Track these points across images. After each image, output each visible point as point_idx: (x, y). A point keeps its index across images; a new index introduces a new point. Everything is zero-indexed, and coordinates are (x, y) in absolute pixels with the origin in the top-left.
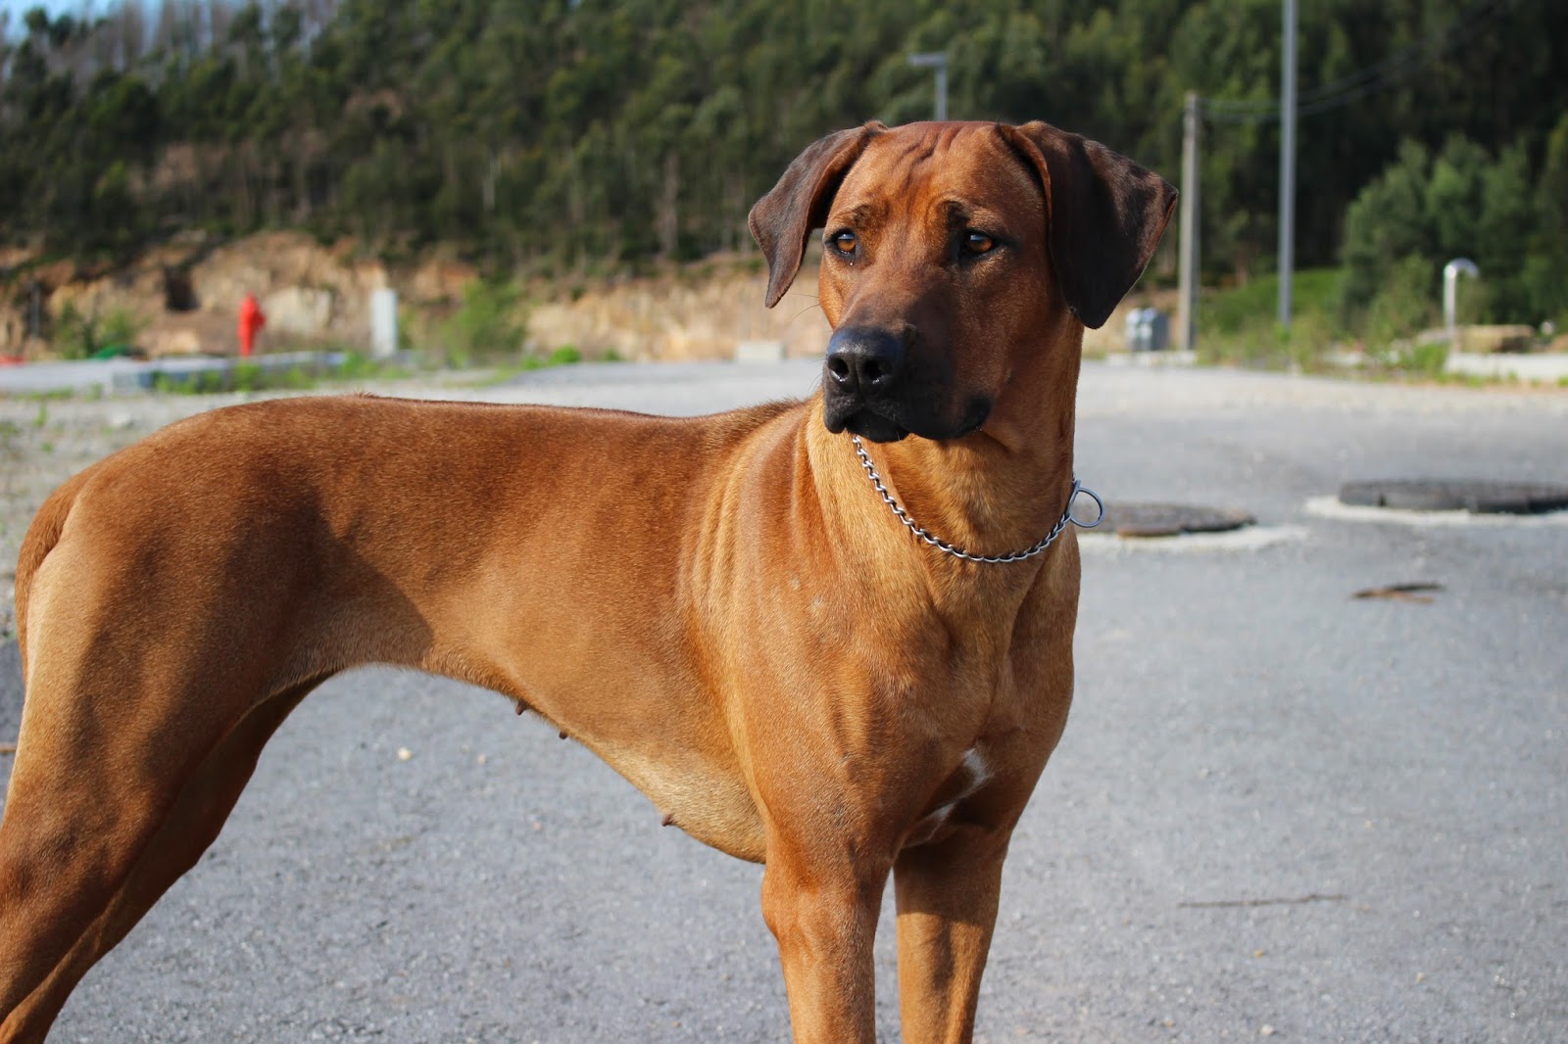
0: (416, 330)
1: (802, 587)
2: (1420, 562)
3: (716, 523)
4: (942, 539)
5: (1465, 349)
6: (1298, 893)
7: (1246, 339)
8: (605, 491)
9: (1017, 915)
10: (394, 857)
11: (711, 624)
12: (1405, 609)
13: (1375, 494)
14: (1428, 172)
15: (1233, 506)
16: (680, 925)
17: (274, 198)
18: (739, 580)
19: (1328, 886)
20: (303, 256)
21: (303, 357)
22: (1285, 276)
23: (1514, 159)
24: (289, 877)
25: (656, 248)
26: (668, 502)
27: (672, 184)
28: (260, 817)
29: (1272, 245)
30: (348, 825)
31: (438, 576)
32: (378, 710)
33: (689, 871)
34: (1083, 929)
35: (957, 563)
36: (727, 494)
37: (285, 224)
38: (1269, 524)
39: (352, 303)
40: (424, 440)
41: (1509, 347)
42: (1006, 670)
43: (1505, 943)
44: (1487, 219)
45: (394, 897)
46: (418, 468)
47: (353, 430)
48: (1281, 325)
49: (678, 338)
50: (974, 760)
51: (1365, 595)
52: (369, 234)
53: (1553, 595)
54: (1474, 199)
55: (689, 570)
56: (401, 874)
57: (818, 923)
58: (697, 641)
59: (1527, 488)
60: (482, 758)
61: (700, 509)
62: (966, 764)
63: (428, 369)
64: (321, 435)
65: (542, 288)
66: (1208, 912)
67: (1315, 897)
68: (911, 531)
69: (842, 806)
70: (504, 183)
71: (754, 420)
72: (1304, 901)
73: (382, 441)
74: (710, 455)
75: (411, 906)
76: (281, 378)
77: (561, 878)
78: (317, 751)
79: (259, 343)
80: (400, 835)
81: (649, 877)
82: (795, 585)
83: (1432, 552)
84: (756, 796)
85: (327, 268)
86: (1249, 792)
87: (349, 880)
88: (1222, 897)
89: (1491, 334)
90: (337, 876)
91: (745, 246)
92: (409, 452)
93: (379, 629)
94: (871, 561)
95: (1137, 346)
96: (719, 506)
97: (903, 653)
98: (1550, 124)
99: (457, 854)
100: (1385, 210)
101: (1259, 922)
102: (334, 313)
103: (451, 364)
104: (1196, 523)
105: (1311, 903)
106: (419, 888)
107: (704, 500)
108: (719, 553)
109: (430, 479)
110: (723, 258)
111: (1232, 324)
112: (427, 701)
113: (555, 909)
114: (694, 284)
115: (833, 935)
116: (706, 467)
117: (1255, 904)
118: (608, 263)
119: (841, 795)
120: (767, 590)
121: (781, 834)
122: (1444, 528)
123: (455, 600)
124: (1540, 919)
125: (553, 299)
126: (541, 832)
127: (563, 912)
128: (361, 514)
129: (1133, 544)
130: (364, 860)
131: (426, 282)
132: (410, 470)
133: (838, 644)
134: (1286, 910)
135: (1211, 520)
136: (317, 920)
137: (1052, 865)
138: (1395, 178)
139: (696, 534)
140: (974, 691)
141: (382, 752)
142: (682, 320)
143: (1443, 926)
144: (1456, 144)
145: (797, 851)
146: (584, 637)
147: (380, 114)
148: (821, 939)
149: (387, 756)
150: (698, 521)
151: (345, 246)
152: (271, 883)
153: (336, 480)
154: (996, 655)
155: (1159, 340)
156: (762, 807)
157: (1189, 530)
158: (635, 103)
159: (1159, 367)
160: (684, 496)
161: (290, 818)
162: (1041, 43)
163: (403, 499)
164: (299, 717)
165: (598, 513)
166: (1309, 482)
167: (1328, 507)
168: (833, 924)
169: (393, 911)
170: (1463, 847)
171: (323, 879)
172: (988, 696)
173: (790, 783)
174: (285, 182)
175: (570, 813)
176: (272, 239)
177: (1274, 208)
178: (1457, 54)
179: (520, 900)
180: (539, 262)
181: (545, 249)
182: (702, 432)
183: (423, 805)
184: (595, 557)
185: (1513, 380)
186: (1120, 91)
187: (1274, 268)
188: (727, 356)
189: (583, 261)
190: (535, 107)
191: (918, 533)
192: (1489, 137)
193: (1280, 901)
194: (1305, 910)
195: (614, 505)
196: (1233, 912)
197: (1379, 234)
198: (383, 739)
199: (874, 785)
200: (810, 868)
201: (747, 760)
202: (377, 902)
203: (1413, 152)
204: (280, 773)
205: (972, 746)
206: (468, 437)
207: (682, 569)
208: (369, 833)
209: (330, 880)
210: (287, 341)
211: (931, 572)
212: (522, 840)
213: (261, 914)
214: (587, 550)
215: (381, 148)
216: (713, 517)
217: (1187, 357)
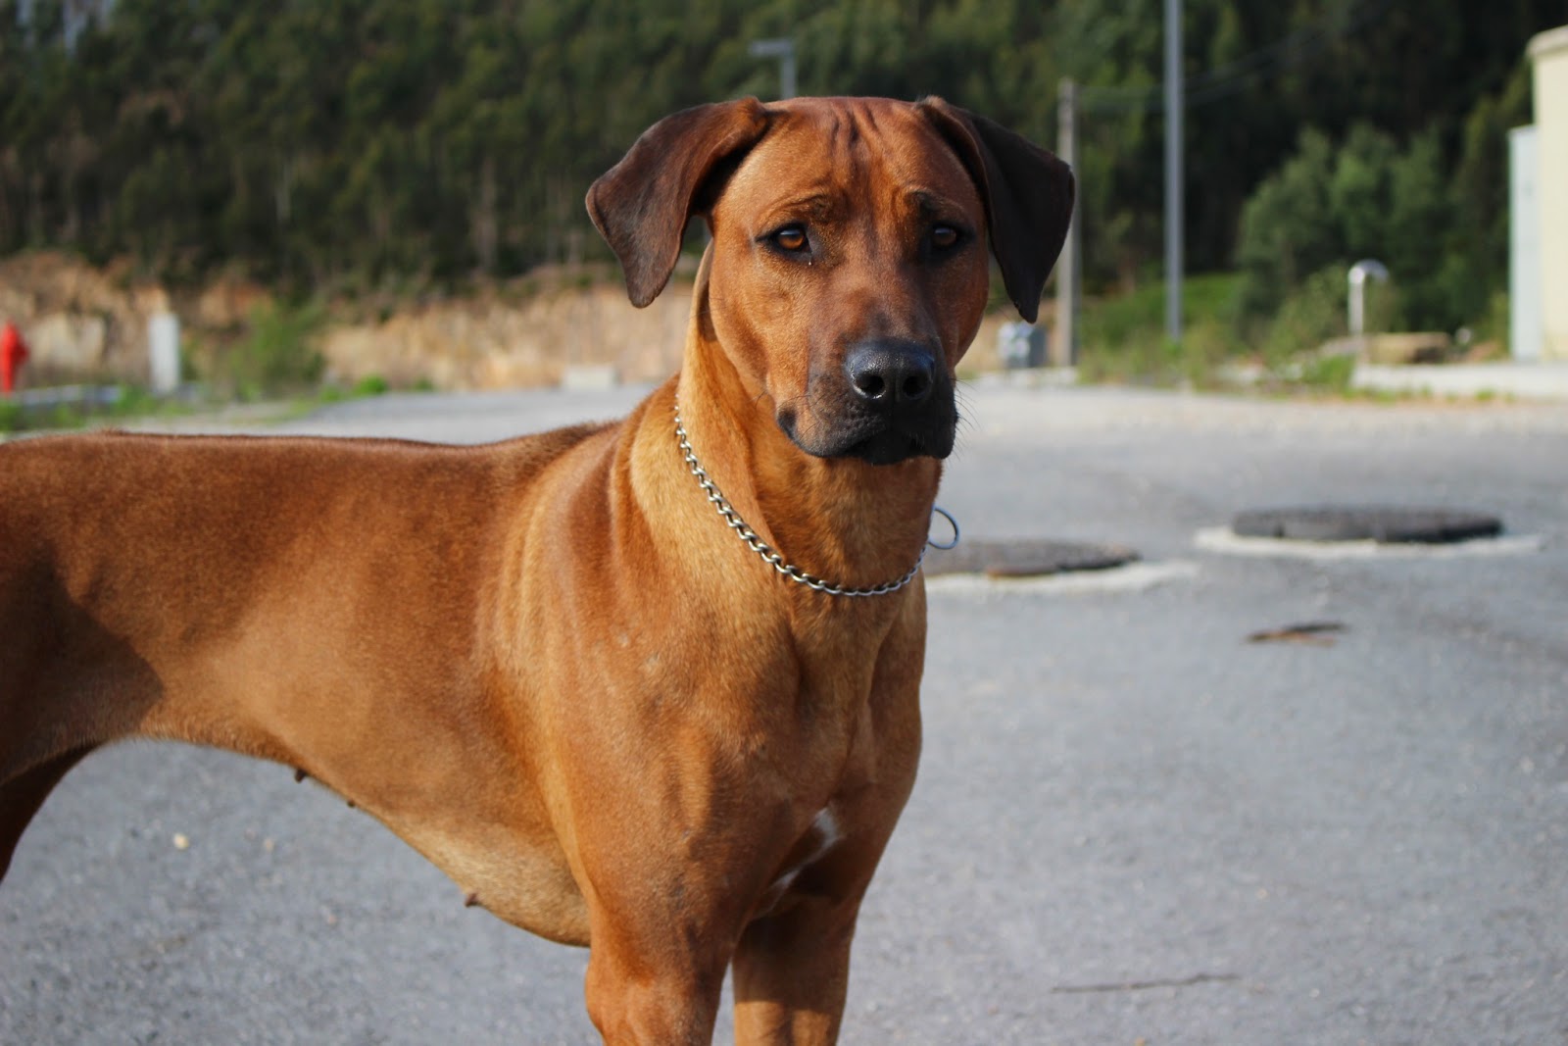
0: (203, 360)
1: (633, 643)
2: (1322, 600)
3: (517, 574)
4: (811, 575)
5: (1375, 360)
6: (1187, 972)
7: (1133, 354)
8: (378, 539)
9: (871, 1006)
10: (168, 959)
11: (521, 687)
12: (1304, 652)
13: (1271, 525)
14: (1331, 165)
15: (1114, 541)
16: (492, 1028)
17: (37, 215)
18: (553, 638)
19: (1218, 964)
20: (71, 279)
21: (72, 393)
22: (1174, 285)
23: (1425, 149)
24: (47, 986)
25: (472, 262)
26: (458, 551)
27: (489, 192)
28: (14, 918)
29: (1158, 249)
30: (115, 925)
31: (195, 637)
32: (152, 792)
33: (503, 966)
34: (945, 1019)
35: (827, 600)
36: (529, 540)
37: (51, 241)
38: (1156, 559)
39: (129, 330)
40: (173, 482)
41: (1424, 357)
42: (866, 720)
43: (1412, 1024)
44: (1397, 217)
45: (168, 1005)
46: (163, 513)
47: (92, 474)
48: (1172, 336)
49: (500, 364)
50: (825, 820)
51: (1260, 638)
52: (147, 255)
53: (1467, 634)
54: (1382, 194)
55: (489, 627)
56: (175, 979)
57: (651, 1020)
58: (503, 707)
59: (1439, 515)
60: (268, 844)
61: (497, 558)
62: (817, 825)
63: (215, 403)
64: (57, 480)
65: (345, 310)
66: (1085, 998)
67: (1202, 978)
68: (775, 569)
69: (681, 887)
70: (299, 193)
71: (549, 451)
72: (1191, 981)
73: (123, 485)
74: (502, 494)
75: (187, 1015)
76: (47, 416)
77: (358, 978)
78: (81, 841)
79: (21, 377)
80: (175, 933)
81: (457, 974)
82: (624, 642)
83: (1335, 588)
84: (581, 877)
85: (99, 291)
86: (1130, 860)
87: (116, 987)
88: (1098, 980)
89: (1403, 343)
90: (100, 983)
91: (573, 257)
92: (154, 496)
93: (134, 698)
94: (724, 608)
95: (1013, 364)
96: (520, 554)
97: (757, 709)
98: (1464, 109)
99: (239, 953)
100: (1284, 208)
101: (1141, 1006)
102: (111, 341)
103: (241, 397)
104: (1073, 559)
105: (1199, 985)
106: (195, 993)
107: (501, 548)
108: (525, 608)
109: (177, 526)
110: (548, 274)
111: (1117, 338)
112: (208, 780)
113: (350, 1014)
114: (517, 303)
115: (668, 1032)
116: (501, 509)
117: (1137, 986)
118: (419, 281)
119: (682, 875)
120: (589, 646)
121: (611, 921)
122: (1347, 561)
123: (217, 663)
124: (1451, 995)
125: (358, 322)
126: (335, 926)
127: (360, 1018)
128: (103, 569)
129: (1004, 586)
130: (133, 964)
131: (213, 306)
132: (155, 516)
133: (678, 705)
134: (1170, 991)
135: (1090, 558)
136: (77, 1032)
137: (911, 949)
138: (1296, 173)
139: (495, 588)
140: (828, 745)
141: (156, 839)
142: (503, 342)
143: (1346, 1006)
144: (1361, 134)
145: (628, 939)
146: (364, 705)
147: (159, 117)
148: (654, 1038)
149: (163, 844)
150: (496, 572)
151: (120, 267)
152: (26, 994)
153: (73, 530)
154: (854, 703)
155: (1037, 357)
156: (587, 889)
157: (1066, 568)
158: (444, 102)
159: (1036, 388)
160: (476, 543)
161: (49, 918)
162: (901, 28)
163: (149, 550)
164: (60, 802)
165: (373, 565)
166: (1200, 513)
167: (1219, 540)
168: (667, 1020)
169: (166, 1021)
170: (1368, 917)
171: (86, 986)
172: (844, 748)
173: (621, 864)
174: (51, 194)
175: (369, 903)
176: (36, 260)
177: (1159, 206)
178: (1361, 33)
179: (311, 1004)
180: (340, 281)
181: (348, 265)
182: (488, 467)
183: (201, 899)
184: (372, 615)
185: (1426, 395)
186: (989, 79)
187: (1161, 275)
188: (553, 383)
189: (391, 279)
190: (333, 106)
191: (782, 571)
192: (1398, 126)
193: (1166, 983)
194: (1192, 992)
195: (391, 555)
196: (1112, 996)
197: (1279, 234)
198: (157, 826)
199: (720, 861)
200: (643, 958)
201: (570, 839)
202: (149, 1011)
203: (1313, 142)
204: (38, 867)
205: (825, 805)
206: (222, 477)
207: (480, 627)
208: (139, 931)
209: (94, 988)
210: (54, 375)
211: (795, 611)
212: (314, 936)
213: (14, 1029)
214: (362, 607)
215: (160, 156)
216: (514, 568)
217: (1067, 374)
